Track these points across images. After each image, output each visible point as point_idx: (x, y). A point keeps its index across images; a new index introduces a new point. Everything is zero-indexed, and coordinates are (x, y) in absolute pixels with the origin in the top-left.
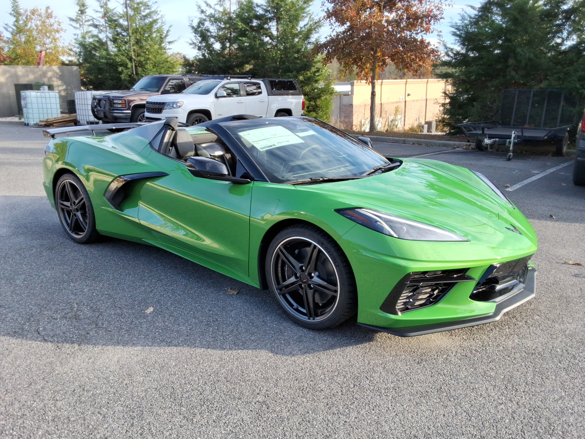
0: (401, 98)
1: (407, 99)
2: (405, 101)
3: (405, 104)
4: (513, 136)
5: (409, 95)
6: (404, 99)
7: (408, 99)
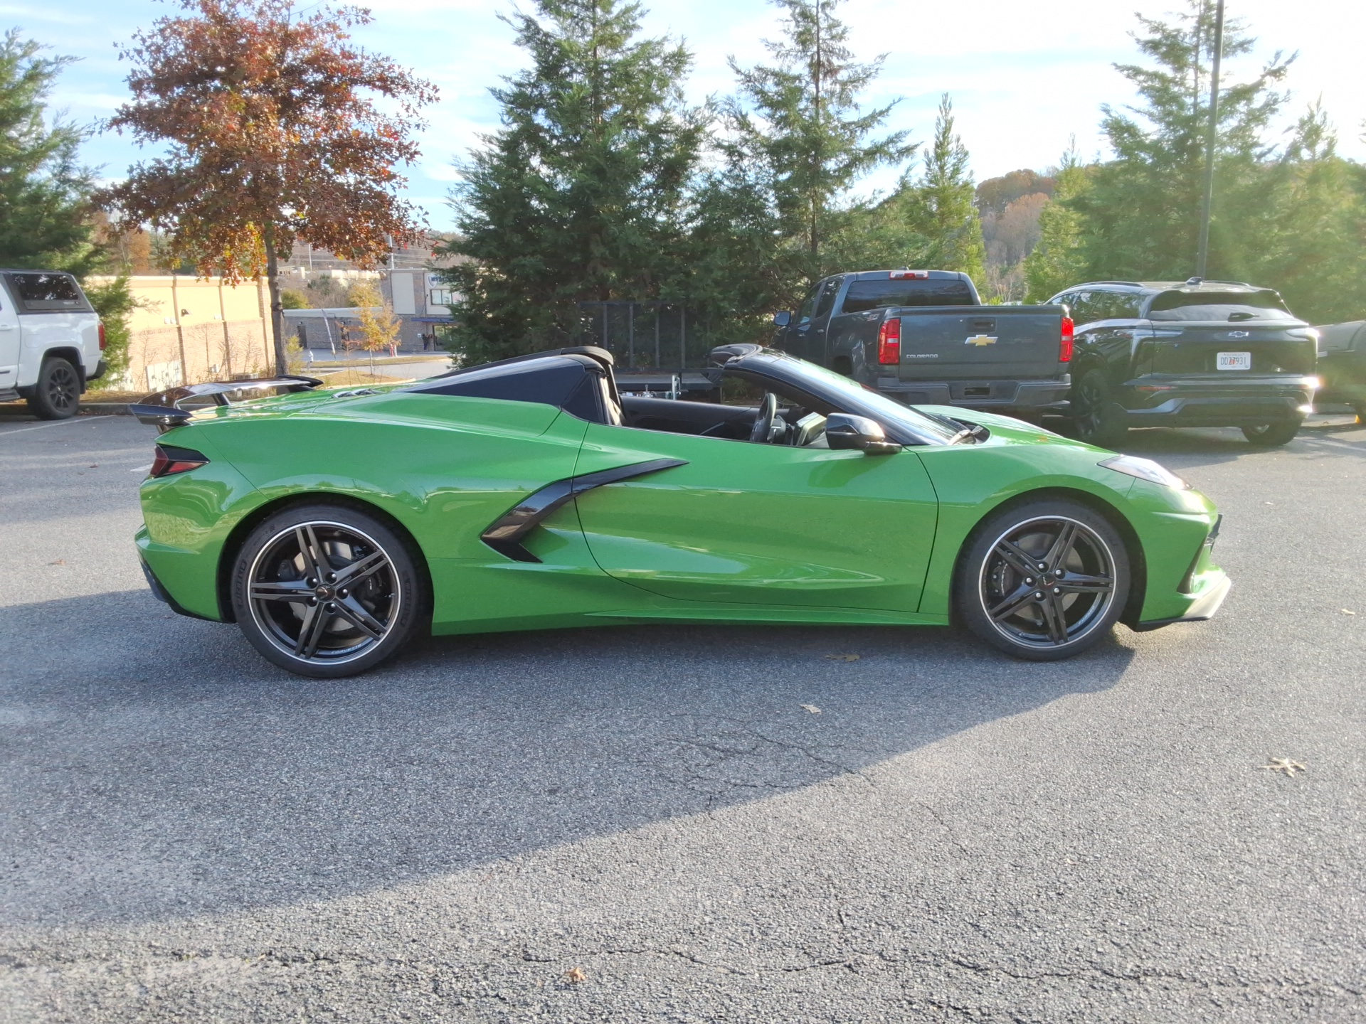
0: (168, 322)
1: (181, 323)
2: (179, 329)
3: (180, 335)
4: (674, 384)
5: (185, 313)
6: (175, 322)
7: (185, 322)
